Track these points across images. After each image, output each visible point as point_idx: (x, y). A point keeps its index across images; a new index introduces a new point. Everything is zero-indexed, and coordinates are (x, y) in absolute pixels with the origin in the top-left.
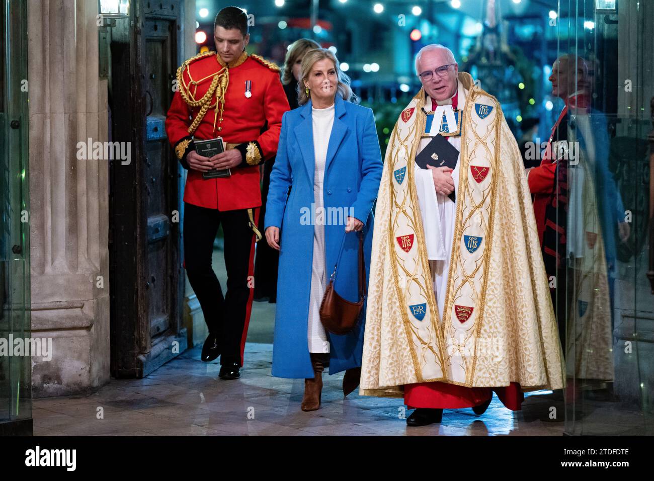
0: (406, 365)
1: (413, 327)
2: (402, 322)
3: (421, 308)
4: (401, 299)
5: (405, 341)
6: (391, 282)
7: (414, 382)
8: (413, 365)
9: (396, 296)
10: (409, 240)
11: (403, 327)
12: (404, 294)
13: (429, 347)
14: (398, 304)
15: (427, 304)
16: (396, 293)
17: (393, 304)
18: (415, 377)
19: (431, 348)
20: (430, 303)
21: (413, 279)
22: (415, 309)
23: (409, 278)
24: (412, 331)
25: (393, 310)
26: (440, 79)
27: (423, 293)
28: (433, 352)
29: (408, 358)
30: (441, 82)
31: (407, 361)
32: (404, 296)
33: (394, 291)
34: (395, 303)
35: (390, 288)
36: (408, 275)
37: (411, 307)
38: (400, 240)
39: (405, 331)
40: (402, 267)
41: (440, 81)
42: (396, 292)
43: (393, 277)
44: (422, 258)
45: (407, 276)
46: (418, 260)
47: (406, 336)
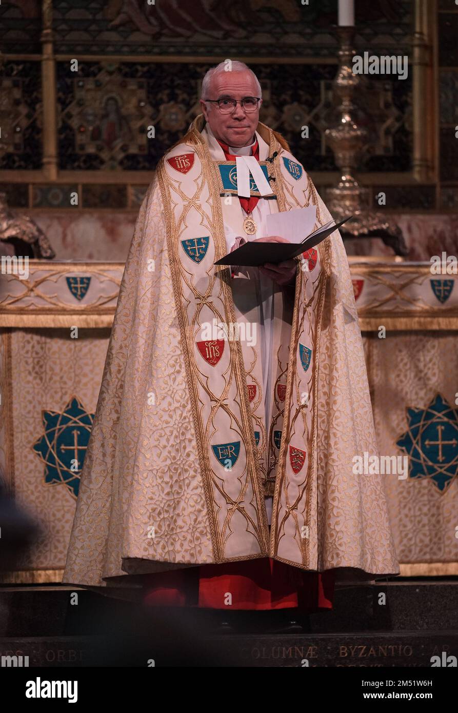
0: (199, 535)
1: (216, 479)
2: (199, 470)
3: (231, 449)
4: (200, 436)
5: (201, 498)
6: (186, 410)
7: (210, 561)
8: (209, 536)
9: (193, 431)
10: (216, 348)
11: (199, 478)
12: (205, 428)
13: (239, 509)
14: (194, 443)
15: (242, 443)
16: (193, 426)
17: (187, 442)
18: (211, 555)
19: (241, 510)
20: (245, 441)
21: (221, 406)
22: (222, 450)
23: (214, 404)
24: (213, 485)
25: (187, 450)
26: (244, 115)
27: (235, 426)
28: (246, 516)
29: (202, 525)
30: (245, 120)
31: (201, 529)
32: (205, 430)
33: (189, 422)
34: (190, 441)
35: (185, 418)
36: (213, 399)
37: (215, 448)
38: (202, 346)
39: (201, 484)
40: (203, 387)
41: (244, 118)
42: (192, 424)
43: (189, 402)
44: (236, 374)
45: (211, 400)
46: (231, 378)
47: (203, 491)
